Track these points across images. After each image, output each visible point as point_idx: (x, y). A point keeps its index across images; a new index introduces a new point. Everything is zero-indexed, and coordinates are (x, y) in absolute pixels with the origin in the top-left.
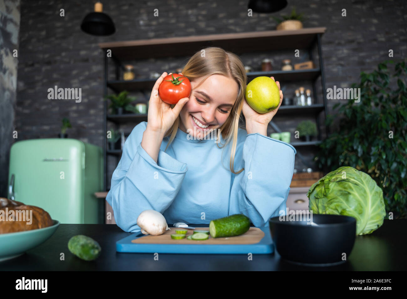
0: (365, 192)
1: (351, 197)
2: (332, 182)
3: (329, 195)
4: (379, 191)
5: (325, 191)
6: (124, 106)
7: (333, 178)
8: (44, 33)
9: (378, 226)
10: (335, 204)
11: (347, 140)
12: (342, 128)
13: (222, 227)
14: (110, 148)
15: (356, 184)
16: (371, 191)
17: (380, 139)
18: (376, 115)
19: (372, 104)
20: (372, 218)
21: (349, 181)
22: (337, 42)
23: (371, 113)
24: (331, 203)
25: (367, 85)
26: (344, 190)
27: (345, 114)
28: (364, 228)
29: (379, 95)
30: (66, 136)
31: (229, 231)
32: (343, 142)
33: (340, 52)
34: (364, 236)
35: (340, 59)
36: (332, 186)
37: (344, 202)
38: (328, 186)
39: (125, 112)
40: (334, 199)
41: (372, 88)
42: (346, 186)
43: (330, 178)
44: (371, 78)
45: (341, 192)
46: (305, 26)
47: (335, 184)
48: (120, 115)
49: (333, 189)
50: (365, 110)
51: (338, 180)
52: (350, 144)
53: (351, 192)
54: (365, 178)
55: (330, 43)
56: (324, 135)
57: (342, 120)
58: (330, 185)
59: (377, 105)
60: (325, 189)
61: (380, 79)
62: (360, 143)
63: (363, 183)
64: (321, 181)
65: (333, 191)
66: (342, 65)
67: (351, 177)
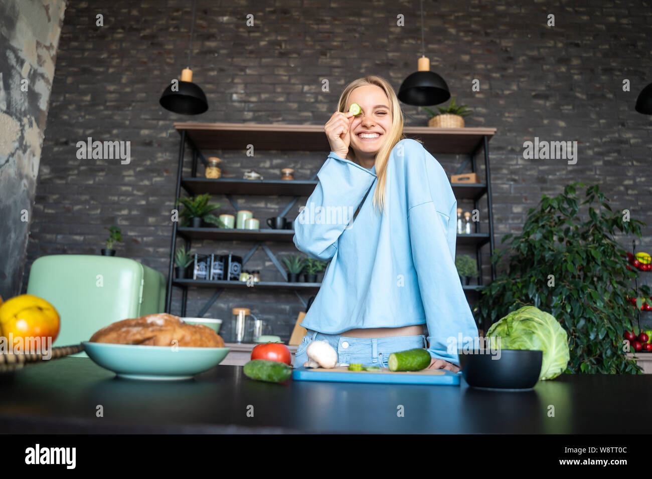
0: (549, 332)
1: (535, 336)
2: (515, 320)
3: (512, 334)
4: (563, 333)
5: (508, 331)
6: (201, 216)
7: (517, 317)
8: (88, 98)
9: (562, 369)
10: (518, 343)
11: (520, 286)
12: (513, 268)
13: (404, 359)
14: (177, 277)
15: (540, 324)
16: (555, 333)
17: (565, 286)
18: (560, 253)
19: (555, 238)
20: (556, 361)
21: (533, 321)
22: (509, 148)
23: (553, 251)
24: (515, 342)
25: (549, 212)
26: (528, 329)
27: (518, 249)
28: (547, 371)
29: (564, 227)
30: (113, 254)
31: (411, 365)
32: (515, 288)
33: (514, 162)
34: (548, 380)
35: (513, 172)
36: (516, 325)
37: (528, 341)
38: (511, 325)
39: (203, 224)
40: (518, 338)
41: (555, 217)
42: (530, 325)
43: (514, 317)
44: (555, 205)
45: (525, 331)
46: (467, 123)
47: (519, 324)
48: (196, 228)
49: (516, 328)
50: (546, 246)
51: (522, 319)
52: (524, 291)
53: (535, 331)
54: (549, 319)
55: (500, 148)
56: (487, 278)
57: (513, 258)
58: (513, 323)
59: (561, 240)
60: (508, 328)
61: (566, 206)
62: (537, 290)
63: (547, 323)
64: (503, 320)
65: (516, 330)
66: (514, 180)
67: (535, 317)
